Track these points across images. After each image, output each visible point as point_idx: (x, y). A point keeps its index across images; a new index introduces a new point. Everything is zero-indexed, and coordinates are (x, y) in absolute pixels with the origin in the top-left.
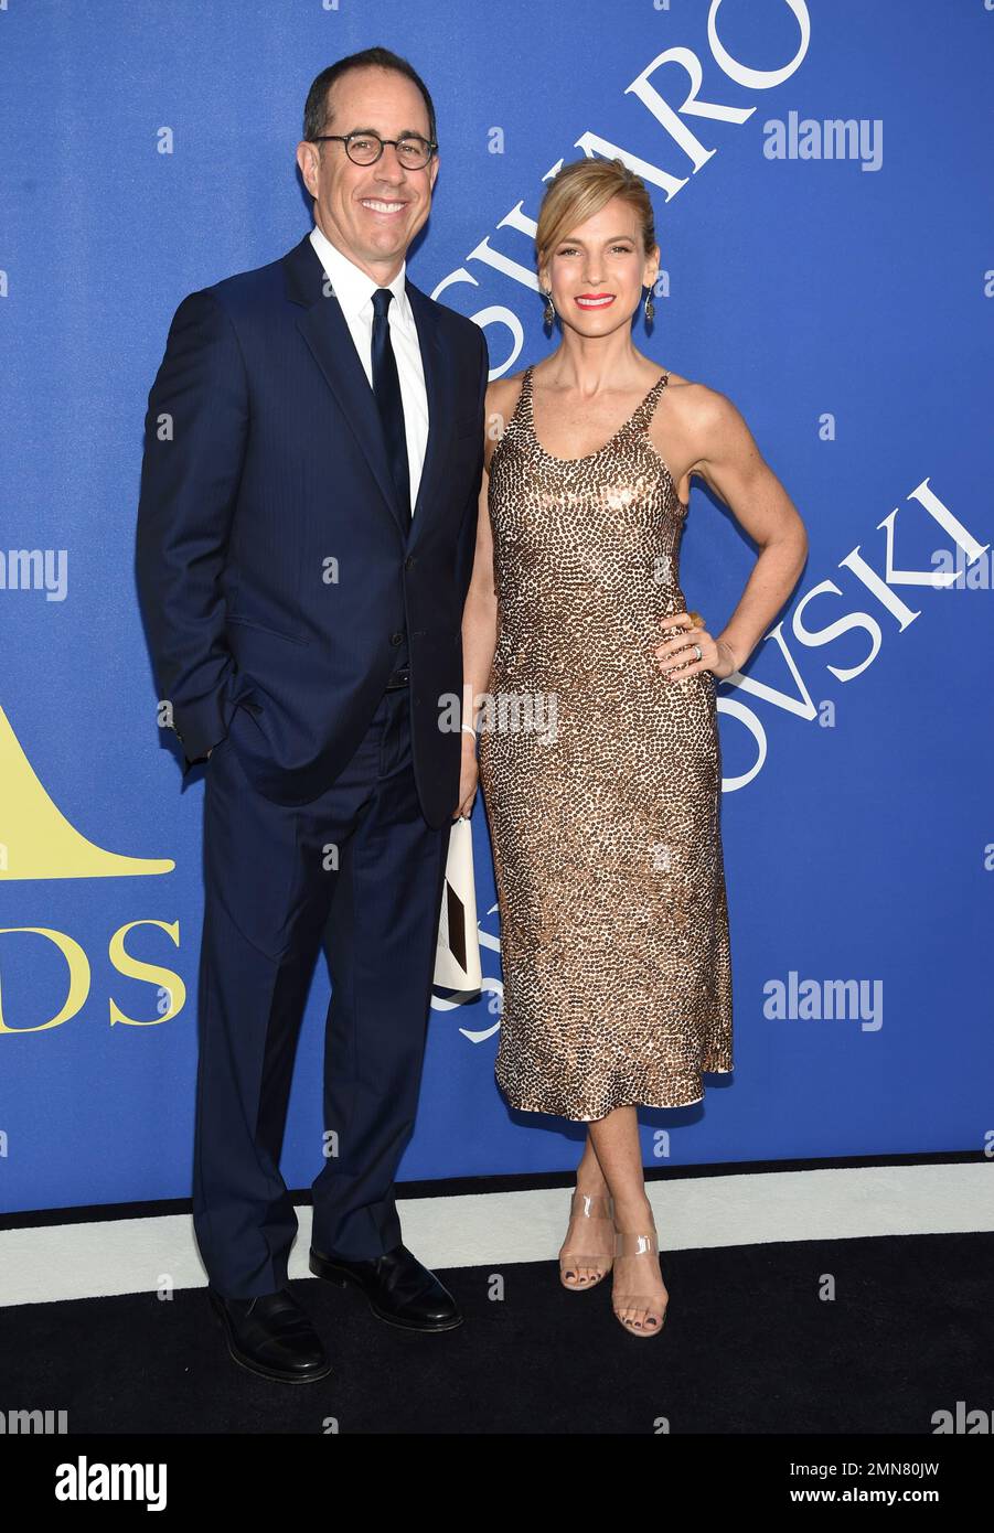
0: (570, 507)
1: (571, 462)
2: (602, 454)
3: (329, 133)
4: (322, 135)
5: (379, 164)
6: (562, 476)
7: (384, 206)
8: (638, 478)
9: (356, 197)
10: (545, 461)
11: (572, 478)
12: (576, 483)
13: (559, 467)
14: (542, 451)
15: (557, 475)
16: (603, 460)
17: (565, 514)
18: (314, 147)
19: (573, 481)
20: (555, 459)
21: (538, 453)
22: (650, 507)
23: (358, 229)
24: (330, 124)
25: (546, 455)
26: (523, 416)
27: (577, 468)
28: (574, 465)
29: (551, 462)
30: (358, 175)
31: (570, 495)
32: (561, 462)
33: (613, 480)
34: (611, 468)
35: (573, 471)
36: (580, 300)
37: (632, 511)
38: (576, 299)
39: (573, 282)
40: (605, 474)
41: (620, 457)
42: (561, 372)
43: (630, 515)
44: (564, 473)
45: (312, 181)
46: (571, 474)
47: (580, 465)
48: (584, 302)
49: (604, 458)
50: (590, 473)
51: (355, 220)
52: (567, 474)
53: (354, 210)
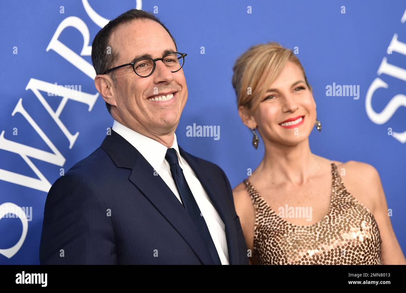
0: (327, 254)
1: (314, 225)
2: (331, 215)
3: (117, 65)
4: (112, 67)
5: (156, 73)
6: (313, 235)
7: (164, 97)
8: (361, 223)
9: (145, 97)
10: (297, 229)
11: (320, 235)
12: (324, 238)
13: (308, 231)
14: (291, 225)
15: (309, 236)
16: (334, 219)
17: (325, 259)
18: (107, 77)
19: (322, 237)
20: (303, 227)
21: (290, 227)
22: (374, 239)
23: (151, 115)
24: (117, 60)
25: (295, 226)
26: (263, 210)
27: (320, 228)
28: (317, 227)
29: (301, 229)
30: (144, 83)
31: (323, 245)
32: (308, 227)
33: (347, 228)
34: (342, 221)
35: (318, 230)
36: (283, 125)
37: (366, 245)
38: (280, 124)
39: (277, 114)
40: (340, 226)
41: (343, 213)
42: (273, 176)
43: (366, 247)
44: (313, 233)
45: (109, 96)
46: (319, 233)
47: (321, 225)
48: (287, 124)
49: (334, 216)
50: (330, 229)
51: (148, 111)
52: (316, 234)
53: (145, 104)
